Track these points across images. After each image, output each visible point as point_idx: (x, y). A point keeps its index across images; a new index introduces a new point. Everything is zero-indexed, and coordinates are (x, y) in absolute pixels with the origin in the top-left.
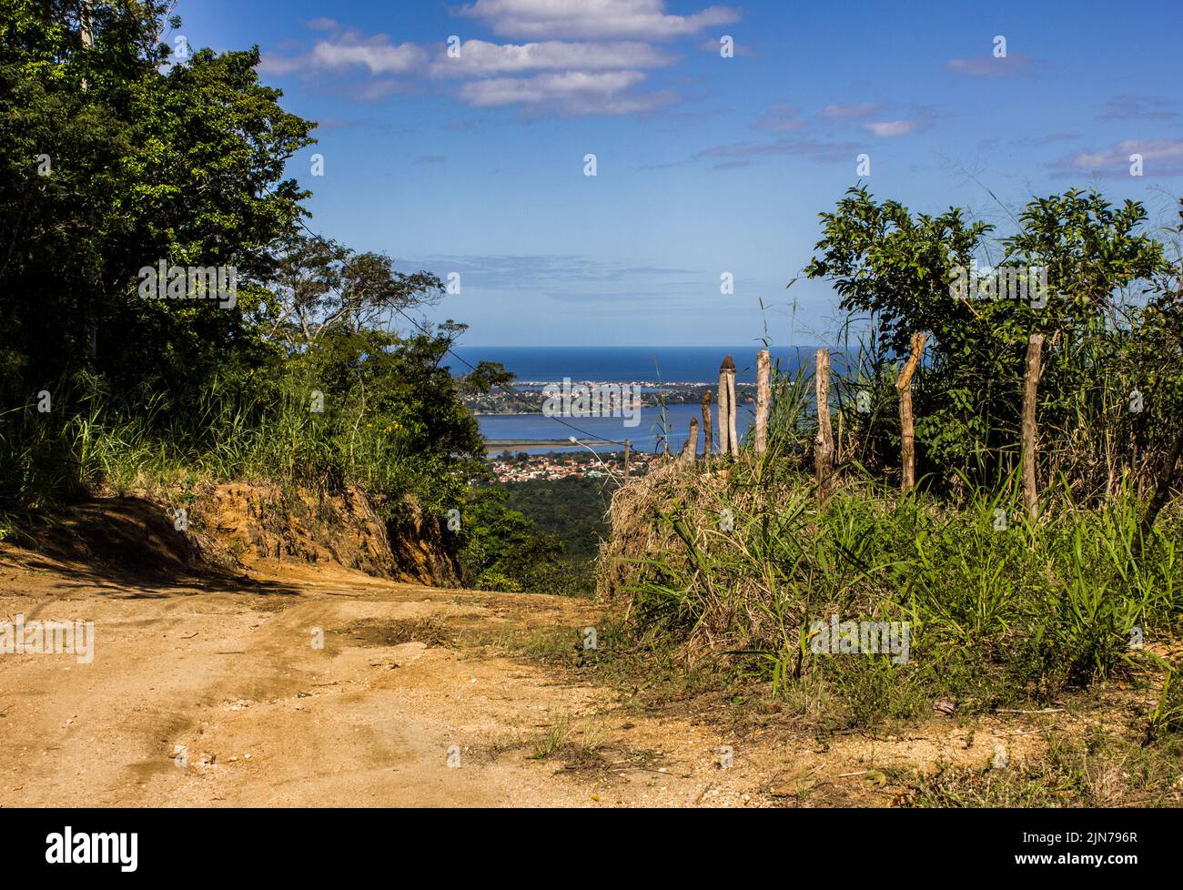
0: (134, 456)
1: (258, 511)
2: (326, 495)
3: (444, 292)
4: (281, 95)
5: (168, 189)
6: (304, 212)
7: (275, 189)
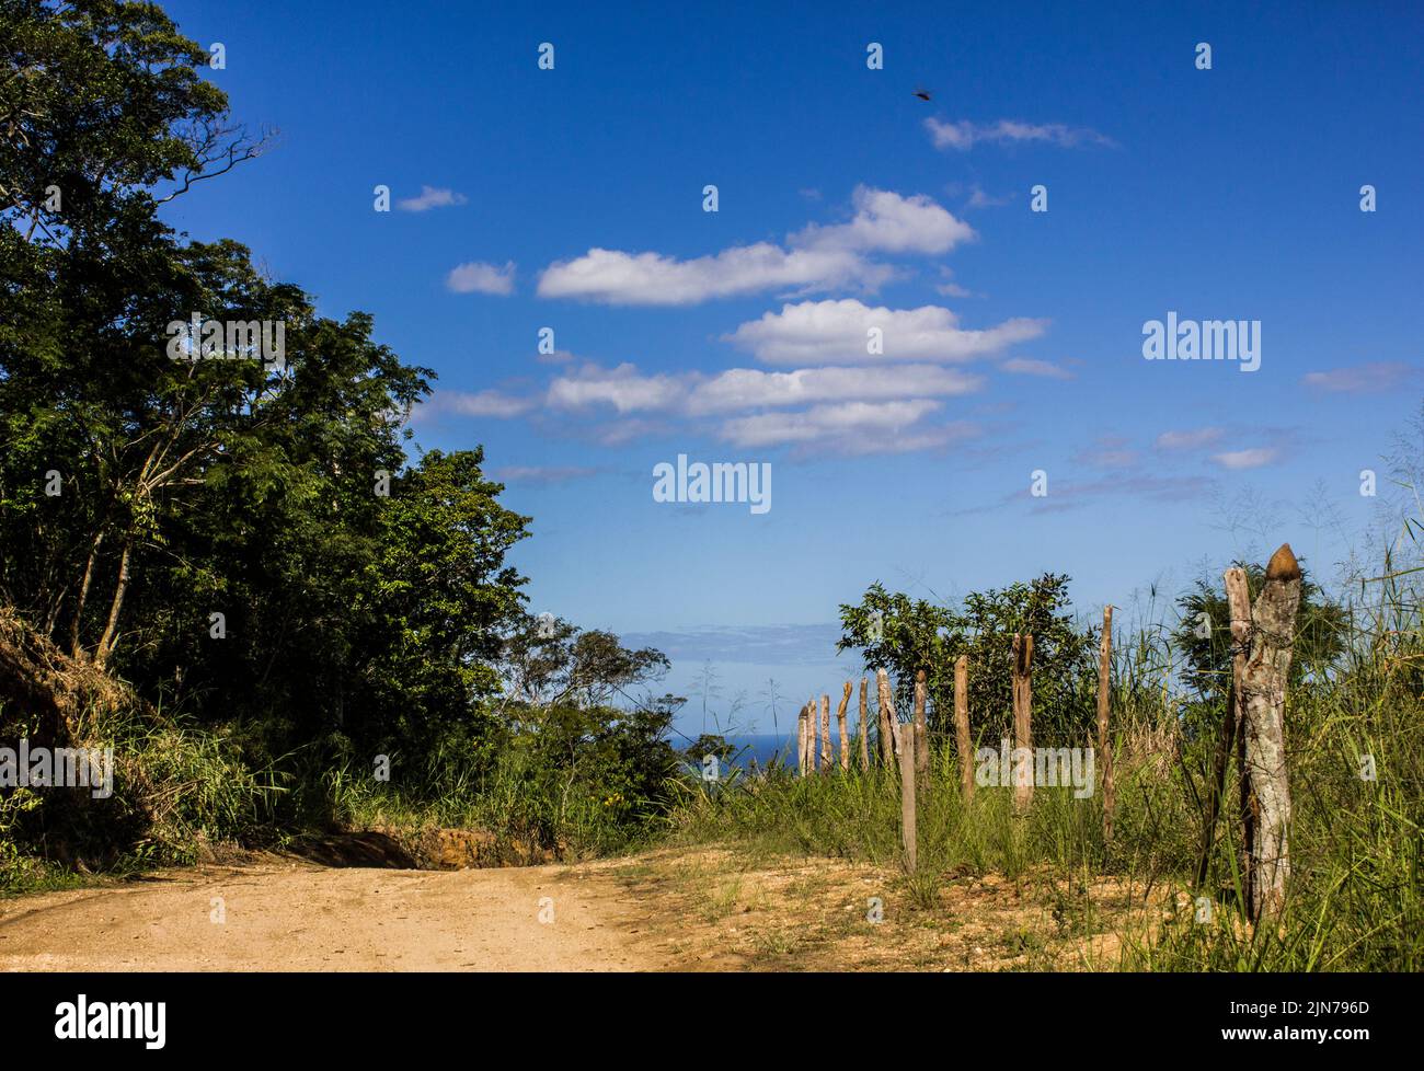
0: (374, 803)
1: (475, 853)
2: (537, 847)
3: (669, 667)
4: (503, 489)
5: (402, 584)
6: (523, 597)
7: (497, 576)
